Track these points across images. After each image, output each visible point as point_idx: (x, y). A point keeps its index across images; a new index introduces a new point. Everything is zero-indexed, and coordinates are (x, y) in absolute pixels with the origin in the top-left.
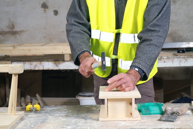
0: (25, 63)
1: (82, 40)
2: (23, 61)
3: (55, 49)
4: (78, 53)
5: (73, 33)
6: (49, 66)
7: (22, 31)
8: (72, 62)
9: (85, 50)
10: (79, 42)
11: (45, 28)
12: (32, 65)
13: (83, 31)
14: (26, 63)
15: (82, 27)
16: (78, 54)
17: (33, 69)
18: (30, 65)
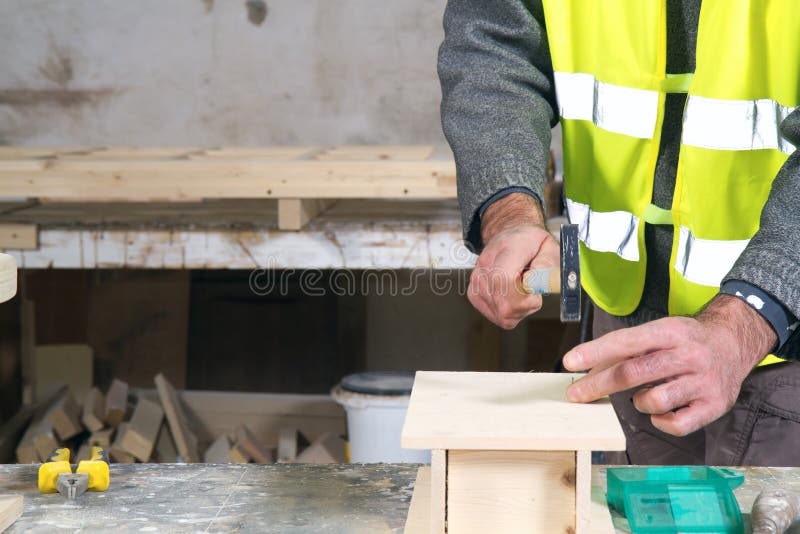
0: (99, 234)
1: (502, 132)
2: (92, 227)
3: (237, 175)
4: (480, 197)
5: (464, 92)
6: (208, 250)
7: (105, 93)
8: (313, 234)
9: (512, 183)
10: (486, 140)
11: (207, 81)
12: (131, 243)
13: (517, 80)
14: (107, 235)
15: (512, 61)
16: (480, 201)
17: (135, 262)
18: (121, 246)
